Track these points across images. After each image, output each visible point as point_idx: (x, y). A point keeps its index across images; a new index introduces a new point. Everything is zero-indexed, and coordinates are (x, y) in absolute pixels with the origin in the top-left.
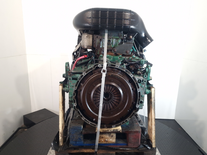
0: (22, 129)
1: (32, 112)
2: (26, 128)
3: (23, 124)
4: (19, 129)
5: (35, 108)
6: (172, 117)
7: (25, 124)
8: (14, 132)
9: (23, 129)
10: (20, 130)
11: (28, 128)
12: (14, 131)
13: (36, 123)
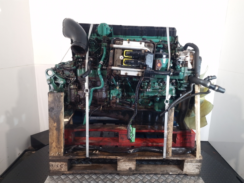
0: (29, 151)
1: (41, 131)
2: (34, 151)
3: (30, 145)
4: (25, 151)
5: (44, 127)
7: (32, 146)
8: (20, 155)
10: (27, 152)
11: (36, 150)
13: (46, 144)
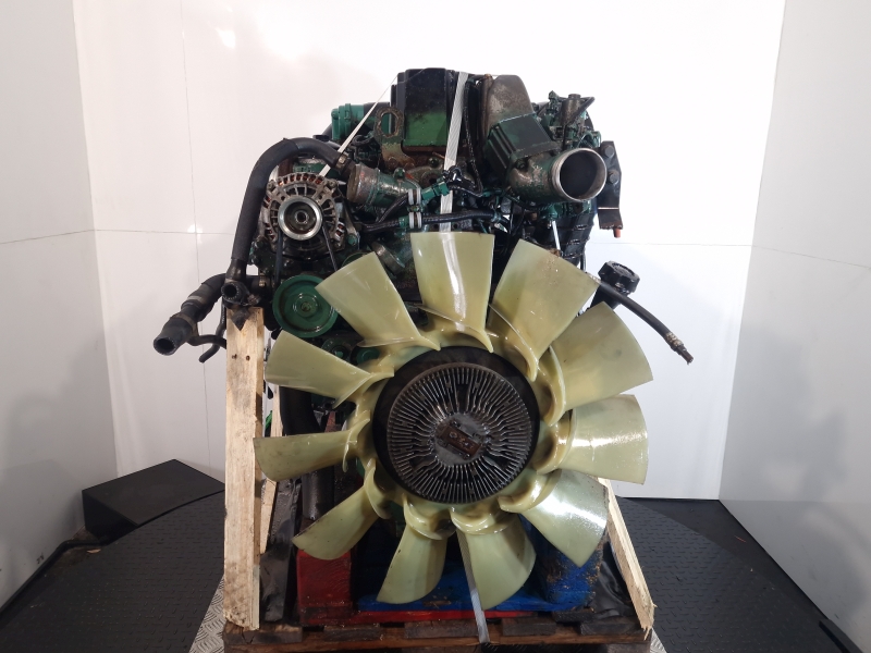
0: (75, 548)
1: (120, 475)
2: (94, 545)
3: (81, 526)
4: (64, 547)
5: (132, 458)
6: (708, 490)
7: (88, 528)
8: (42, 562)
9: (79, 548)
10: (68, 552)
11: (102, 544)
12: (42, 557)
13: (138, 522)
